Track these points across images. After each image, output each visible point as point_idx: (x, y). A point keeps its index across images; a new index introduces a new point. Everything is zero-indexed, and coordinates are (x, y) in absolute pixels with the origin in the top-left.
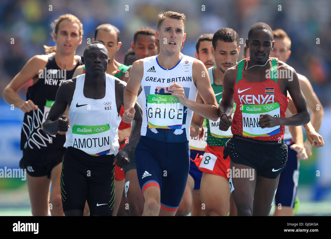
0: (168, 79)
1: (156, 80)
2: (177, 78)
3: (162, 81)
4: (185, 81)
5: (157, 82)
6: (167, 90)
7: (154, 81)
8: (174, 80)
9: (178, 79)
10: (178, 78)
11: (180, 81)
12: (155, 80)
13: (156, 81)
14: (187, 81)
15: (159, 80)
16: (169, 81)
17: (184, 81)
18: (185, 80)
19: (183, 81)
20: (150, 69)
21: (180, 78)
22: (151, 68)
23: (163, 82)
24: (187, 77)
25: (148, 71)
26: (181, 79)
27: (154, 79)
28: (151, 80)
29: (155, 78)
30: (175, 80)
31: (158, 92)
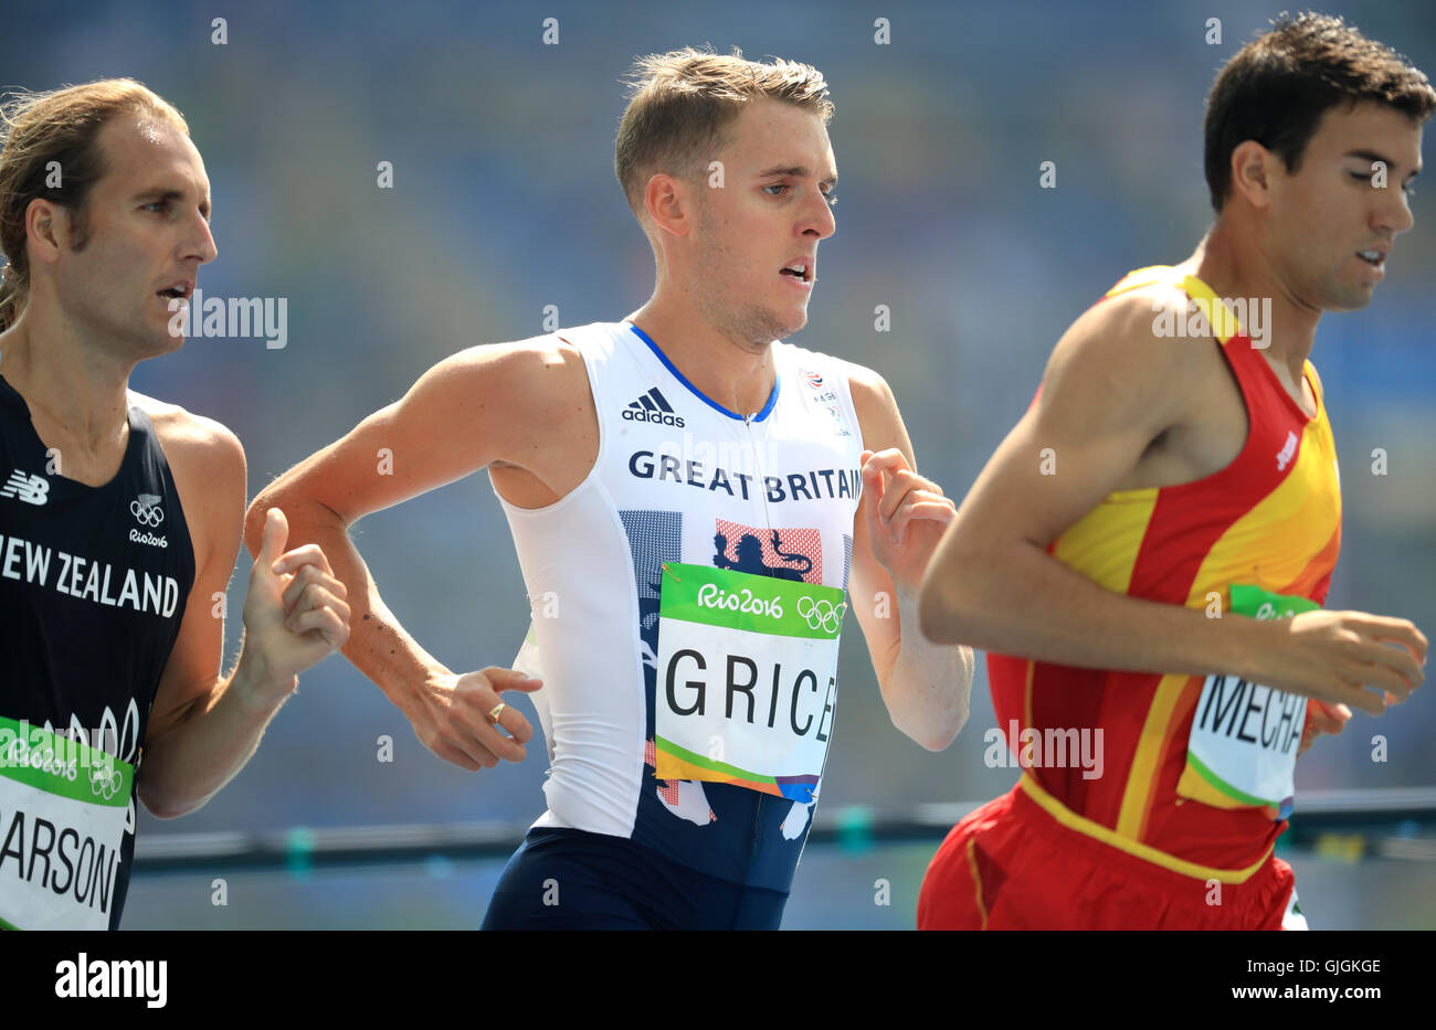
0: (767, 479)
3: (735, 484)
5: (713, 487)
8: (802, 488)
9: (822, 482)
10: (820, 474)
11: (831, 494)
12: (696, 479)
13: (702, 486)
15: (723, 479)
16: (773, 489)
17: (845, 494)
18: (847, 488)
19: (841, 495)
21: (827, 474)
22: (646, 401)
23: (745, 497)
24: (851, 472)
25: (627, 415)
26: (835, 482)
31: (731, 553)
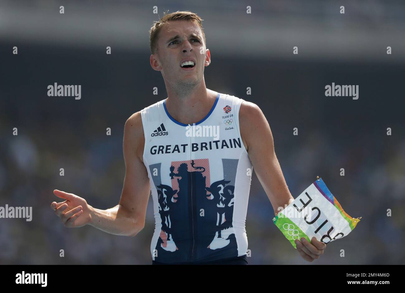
0: (193, 144)
1: (170, 149)
2: (210, 143)
3: (181, 148)
4: (228, 147)
6: (192, 166)
7: (166, 152)
8: (205, 147)
9: (214, 145)
10: (214, 142)
11: (217, 148)
12: (168, 151)
13: (170, 152)
14: (232, 147)
15: (177, 149)
16: (195, 147)
17: (225, 147)
18: (227, 145)
19: (222, 148)
20: (156, 131)
21: (216, 142)
22: (159, 129)
23: (184, 151)
24: (230, 140)
25: (153, 135)
26: (220, 144)
27: (167, 149)
28: (161, 152)
29: (167, 146)
30: (208, 146)
31: (176, 171)
